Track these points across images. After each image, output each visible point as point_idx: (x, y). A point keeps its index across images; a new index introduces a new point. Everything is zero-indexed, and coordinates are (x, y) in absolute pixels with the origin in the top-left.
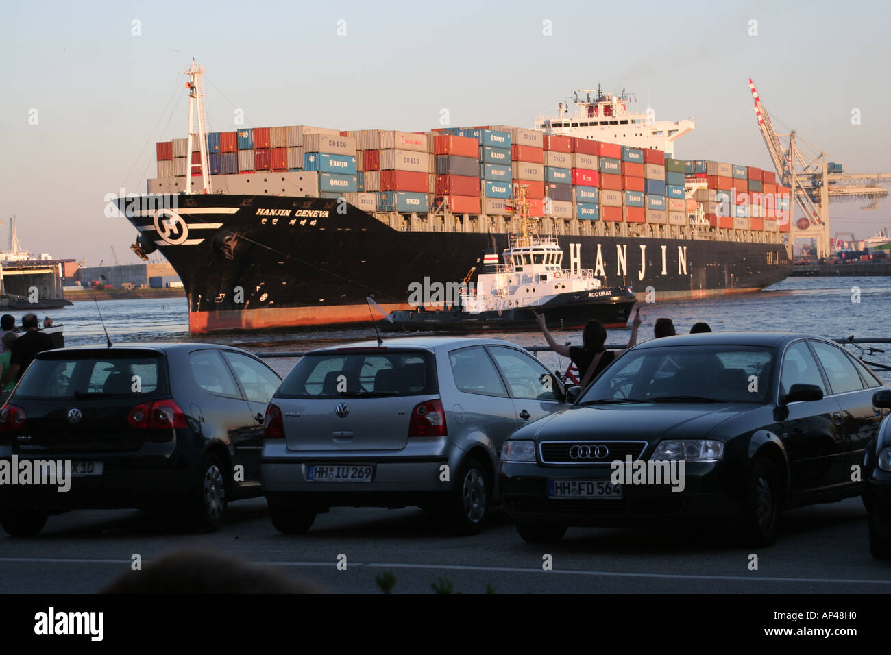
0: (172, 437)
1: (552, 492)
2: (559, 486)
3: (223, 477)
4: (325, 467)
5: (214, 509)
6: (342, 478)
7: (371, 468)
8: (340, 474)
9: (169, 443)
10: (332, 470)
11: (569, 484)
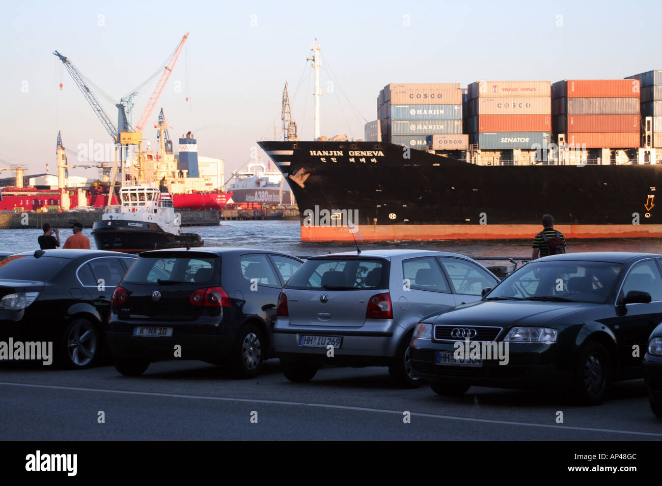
0: (220, 312)
1: (438, 360)
2: (442, 356)
3: (259, 341)
4: (311, 337)
5: (250, 363)
6: (321, 345)
7: (340, 338)
8: (320, 343)
9: (218, 317)
10: (315, 339)
11: (449, 355)
